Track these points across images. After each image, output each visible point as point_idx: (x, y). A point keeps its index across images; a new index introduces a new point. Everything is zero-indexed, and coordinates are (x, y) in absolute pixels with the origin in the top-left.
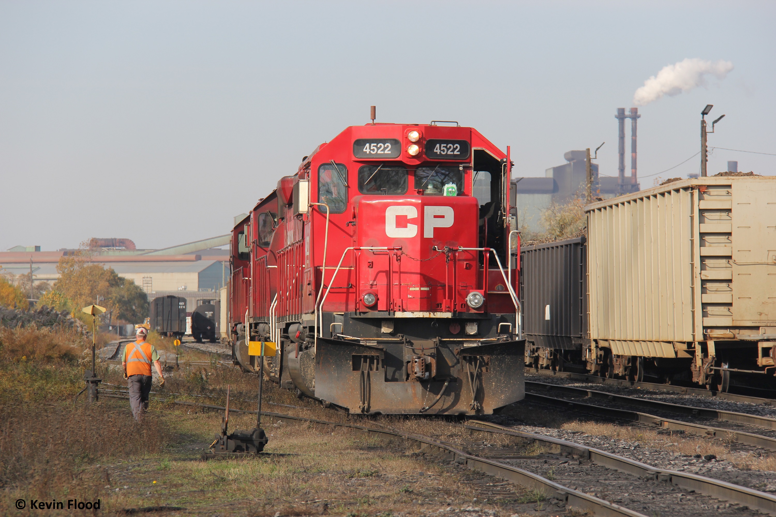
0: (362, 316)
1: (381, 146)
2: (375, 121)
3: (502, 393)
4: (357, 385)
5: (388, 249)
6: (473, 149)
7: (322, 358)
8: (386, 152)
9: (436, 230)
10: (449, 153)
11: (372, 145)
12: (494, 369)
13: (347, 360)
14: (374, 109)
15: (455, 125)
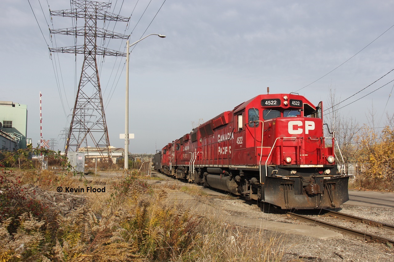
0: (284, 167)
1: (272, 102)
2: (270, 93)
3: (341, 198)
4: (283, 196)
5: (297, 138)
6: (303, 104)
7: (267, 185)
8: (274, 104)
9: (309, 131)
10: (296, 105)
11: (269, 101)
12: (337, 188)
13: (278, 186)
14: (268, 88)
15: (297, 94)
